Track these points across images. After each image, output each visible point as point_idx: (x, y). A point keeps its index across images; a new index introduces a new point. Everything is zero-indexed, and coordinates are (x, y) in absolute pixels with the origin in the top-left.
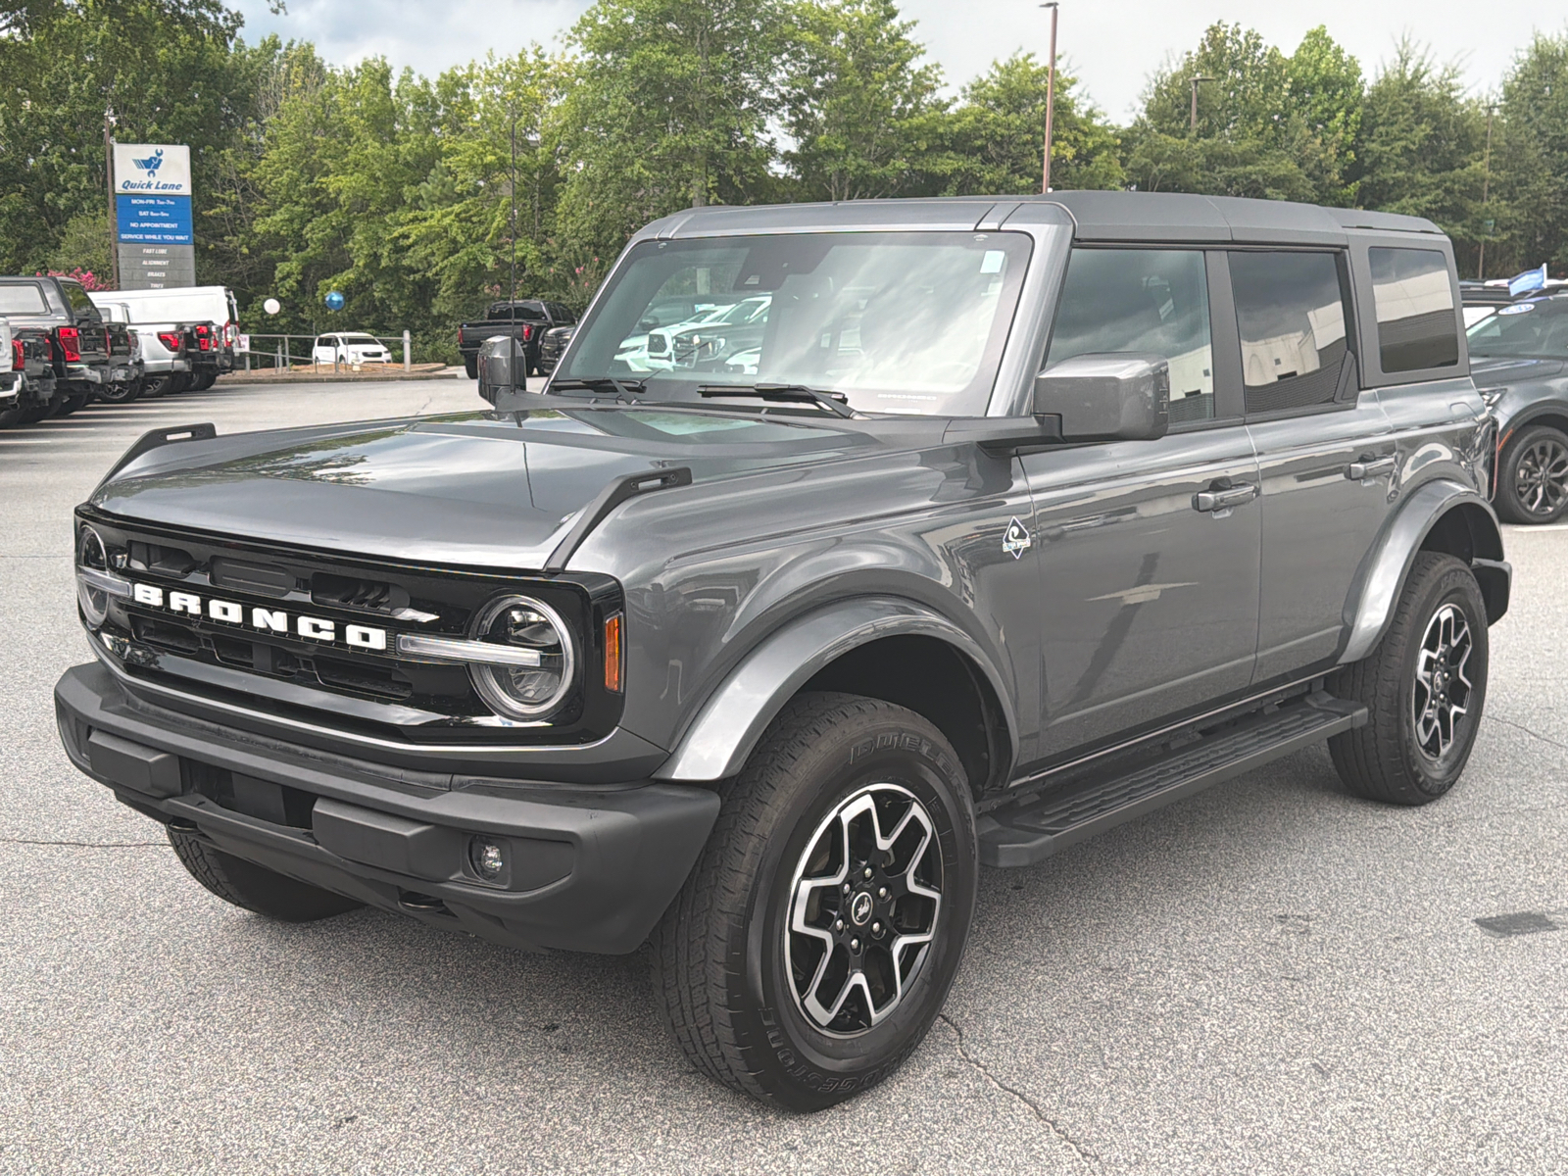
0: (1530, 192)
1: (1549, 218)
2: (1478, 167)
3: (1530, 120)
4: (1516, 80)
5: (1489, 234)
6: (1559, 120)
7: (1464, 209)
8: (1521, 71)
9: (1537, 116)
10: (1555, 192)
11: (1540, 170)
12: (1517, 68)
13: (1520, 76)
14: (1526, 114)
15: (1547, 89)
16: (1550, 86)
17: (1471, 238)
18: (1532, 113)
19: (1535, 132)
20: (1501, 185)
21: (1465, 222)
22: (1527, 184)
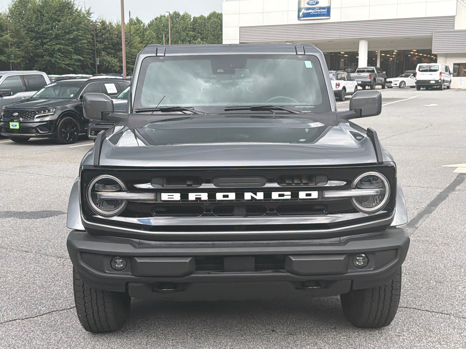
0: (24, 46)
1: (32, 55)
2: (7, 37)
3: (19, 22)
4: (13, 7)
5: (13, 60)
6: (30, 22)
7: (4, 51)
8: (14, 5)
9: (22, 20)
10: (32, 46)
11: (26, 38)
12: (13, 3)
13: (14, 6)
14: (18, 19)
15: (24, 11)
16: (25, 11)
17: (7, 61)
18: (20, 19)
19: (23, 26)
20: (14, 43)
21: (5, 55)
22: (22, 43)
